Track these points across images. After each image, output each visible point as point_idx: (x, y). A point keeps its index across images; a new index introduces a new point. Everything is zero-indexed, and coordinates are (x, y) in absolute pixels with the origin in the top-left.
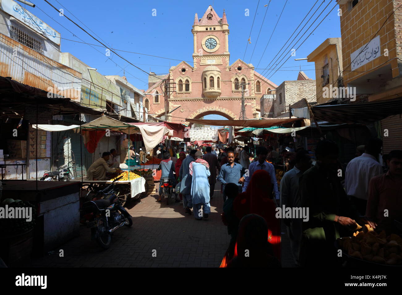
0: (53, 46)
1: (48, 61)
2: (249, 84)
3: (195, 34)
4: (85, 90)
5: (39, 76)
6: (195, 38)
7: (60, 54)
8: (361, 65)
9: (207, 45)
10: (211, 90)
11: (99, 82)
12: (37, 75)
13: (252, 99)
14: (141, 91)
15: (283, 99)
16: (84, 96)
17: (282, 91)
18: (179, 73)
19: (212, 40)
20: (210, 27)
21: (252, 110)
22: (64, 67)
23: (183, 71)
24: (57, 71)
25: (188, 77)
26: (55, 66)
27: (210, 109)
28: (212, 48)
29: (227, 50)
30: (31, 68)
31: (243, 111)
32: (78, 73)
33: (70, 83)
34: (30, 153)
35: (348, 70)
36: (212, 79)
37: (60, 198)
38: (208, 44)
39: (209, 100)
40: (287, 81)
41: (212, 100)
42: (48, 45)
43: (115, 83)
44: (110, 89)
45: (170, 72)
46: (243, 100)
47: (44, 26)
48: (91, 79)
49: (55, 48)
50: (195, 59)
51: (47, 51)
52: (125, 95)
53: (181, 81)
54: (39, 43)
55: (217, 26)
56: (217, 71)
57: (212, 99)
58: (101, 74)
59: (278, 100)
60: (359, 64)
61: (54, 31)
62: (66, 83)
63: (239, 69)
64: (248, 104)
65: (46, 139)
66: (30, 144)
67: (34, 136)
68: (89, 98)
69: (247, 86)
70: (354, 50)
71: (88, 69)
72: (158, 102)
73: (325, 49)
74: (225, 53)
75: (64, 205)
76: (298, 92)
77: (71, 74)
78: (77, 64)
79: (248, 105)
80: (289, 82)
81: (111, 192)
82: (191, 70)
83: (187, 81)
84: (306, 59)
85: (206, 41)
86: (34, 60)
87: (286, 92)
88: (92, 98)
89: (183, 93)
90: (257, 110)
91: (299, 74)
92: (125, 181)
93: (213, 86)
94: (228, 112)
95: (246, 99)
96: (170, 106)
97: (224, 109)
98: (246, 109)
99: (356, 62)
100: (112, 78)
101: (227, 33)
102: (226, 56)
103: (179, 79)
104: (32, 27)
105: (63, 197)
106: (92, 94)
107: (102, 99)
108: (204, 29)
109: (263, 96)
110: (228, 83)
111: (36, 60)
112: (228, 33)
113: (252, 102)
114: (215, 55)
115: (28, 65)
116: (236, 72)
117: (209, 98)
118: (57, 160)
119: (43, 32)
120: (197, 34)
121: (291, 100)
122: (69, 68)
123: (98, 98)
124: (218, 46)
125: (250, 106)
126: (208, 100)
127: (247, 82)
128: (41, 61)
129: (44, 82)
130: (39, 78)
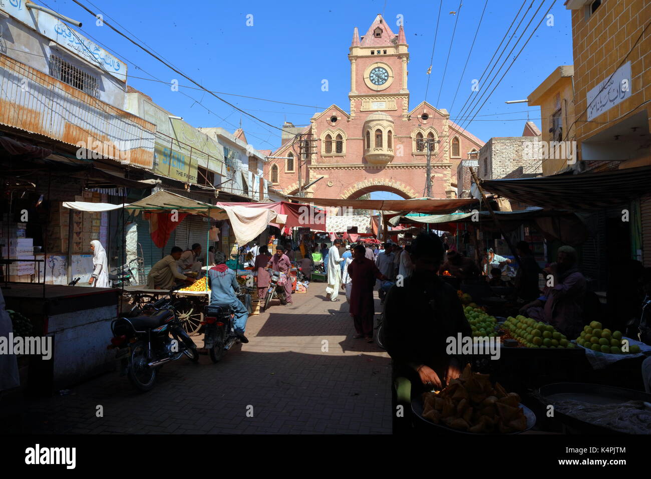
0: (115, 83)
1: (102, 107)
2: (439, 142)
3: (354, 61)
4: (163, 150)
5: (87, 129)
6: (354, 67)
7: (126, 95)
8: (603, 111)
9: (372, 78)
10: (377, 152)
11: (187, 139)
12: (85, 128)
13: (445, 166)
14: (259, 152)
15: (489, 167)
16: (159, 159)
17: (487, 155)
18: (326, 124)
19: (381, 70)
20: (378, 49)
21: (445, 184)
22: (128, 115)
23: (332, 121)
24: (115, 122)
25: (340, 130)
26: (113, 113)
27: (376, 183)
28: (380, 83)
29: (406, 87)
30: (76, 117)
31: (429, 187)
32: (149, 124)
33: (136, 140)
34: (75, 245)
35: (583, 119)
36: (379, 133)
37: (83, 311)
38: (374, 76)
39: (373, 167)
40: (496, 137)
41: (379, 168)
42: (107, 83)
43: (216, 139)
44: (205, 150)
45: (313, 122)
46: (428, 169)
47: (102, 53)
48: (175, 133)
49: (118, 86)
50: (352, 102)
51: (104, 91)
52: (233, 158)
53: (329, 136)
54: (93, 78)
55: (389, 47)
56: (387, 120)
57: (379, 166)
58: (191, 126)
59: (483, 170)
60: (598, 109)
61: (116, 60)
62: (131, 140)
63: (425, 117)
64: (436, 175)
65: (100, 225)
66: (74, 231)
67: (81, 220)
68: (168, 163)
69: (436, 145)
70: (592, 86)
71: (170, 118)
72: (292, 169)
73: (555, 84)
74: (402, 92)
75: (90, 323)
76: (513, 156)
77: (139, 126)
78: (152, 109)
79: (437, 177)
80: (500, 139)
81: (167, 306)
82: (346, 118)
83: (339, 136)
84: (525, 102)
85: (371, 73)
86: (81, 106)
87: (493, 156)
88: (174, 163)
89: (332, 157)
90: (453, 185)
91: (526, 127)
92: (200, 292)
93: (381, 146)
94: (405, 187)
95: (434, 166)
96: (311, 176)
97: (398, 183)
98: (434, 183)
99: (594, 106)
100: (212, 132)
101: (405, 59)
102: (403, 97)
103: (326, 133)
104: (82, 56)
105: (89, 311)
106: (174, 157)
107: (190, 165)
108: (367, 52)
109: (461, 162)
110: (405, 140)
111: (83, 105)
112: (407, 59)
113: (445, 172)
114: (384, 95)
115: (70, 113)
116: (419, 123)
117: (374, 165)
118: (116, 258)
119: (99, 63)
120: (356, 60)
121: (503, 170)
122: (135, 117)
123: (184, 163)
124: (390, 81)
125: (441, 179)
126: (371, 168)
127: (437, 139)
128: (91, 106)
129: (94, 137)
130: (87, 132)
